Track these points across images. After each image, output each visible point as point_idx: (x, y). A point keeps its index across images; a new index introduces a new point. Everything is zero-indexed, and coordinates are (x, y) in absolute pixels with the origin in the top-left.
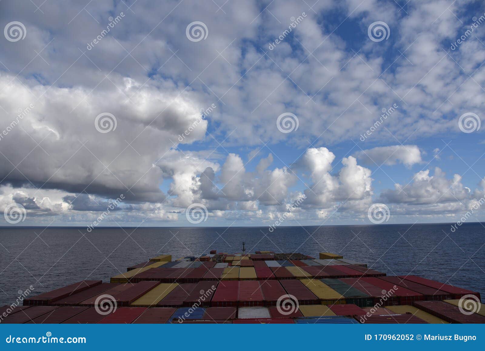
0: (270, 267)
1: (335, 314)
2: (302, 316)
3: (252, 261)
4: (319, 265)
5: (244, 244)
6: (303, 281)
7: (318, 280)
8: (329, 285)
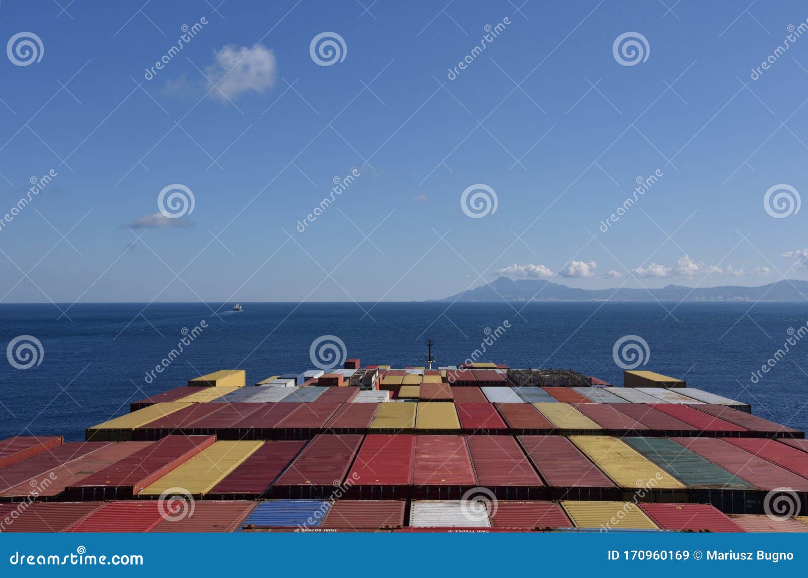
0: (493, 404)
1: (655, 525)
2: (569, 526)
3: (450, 387)
4: (621, 401)
5: (430, 345)
6: (578, 439)
7: (616, 439)
8: (644, 454)
